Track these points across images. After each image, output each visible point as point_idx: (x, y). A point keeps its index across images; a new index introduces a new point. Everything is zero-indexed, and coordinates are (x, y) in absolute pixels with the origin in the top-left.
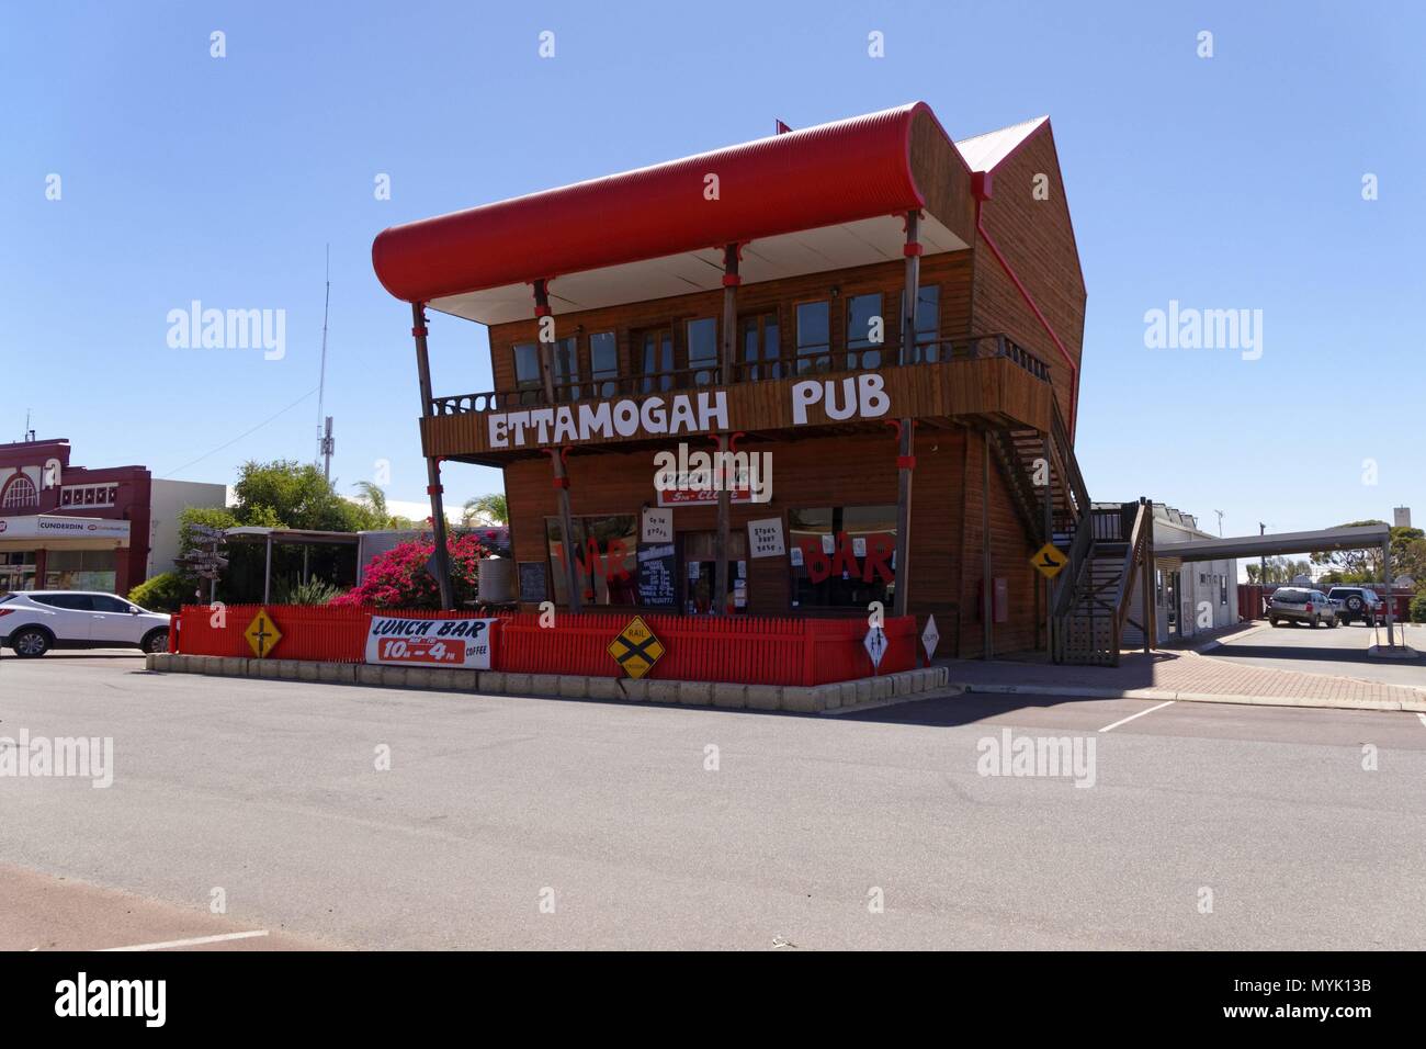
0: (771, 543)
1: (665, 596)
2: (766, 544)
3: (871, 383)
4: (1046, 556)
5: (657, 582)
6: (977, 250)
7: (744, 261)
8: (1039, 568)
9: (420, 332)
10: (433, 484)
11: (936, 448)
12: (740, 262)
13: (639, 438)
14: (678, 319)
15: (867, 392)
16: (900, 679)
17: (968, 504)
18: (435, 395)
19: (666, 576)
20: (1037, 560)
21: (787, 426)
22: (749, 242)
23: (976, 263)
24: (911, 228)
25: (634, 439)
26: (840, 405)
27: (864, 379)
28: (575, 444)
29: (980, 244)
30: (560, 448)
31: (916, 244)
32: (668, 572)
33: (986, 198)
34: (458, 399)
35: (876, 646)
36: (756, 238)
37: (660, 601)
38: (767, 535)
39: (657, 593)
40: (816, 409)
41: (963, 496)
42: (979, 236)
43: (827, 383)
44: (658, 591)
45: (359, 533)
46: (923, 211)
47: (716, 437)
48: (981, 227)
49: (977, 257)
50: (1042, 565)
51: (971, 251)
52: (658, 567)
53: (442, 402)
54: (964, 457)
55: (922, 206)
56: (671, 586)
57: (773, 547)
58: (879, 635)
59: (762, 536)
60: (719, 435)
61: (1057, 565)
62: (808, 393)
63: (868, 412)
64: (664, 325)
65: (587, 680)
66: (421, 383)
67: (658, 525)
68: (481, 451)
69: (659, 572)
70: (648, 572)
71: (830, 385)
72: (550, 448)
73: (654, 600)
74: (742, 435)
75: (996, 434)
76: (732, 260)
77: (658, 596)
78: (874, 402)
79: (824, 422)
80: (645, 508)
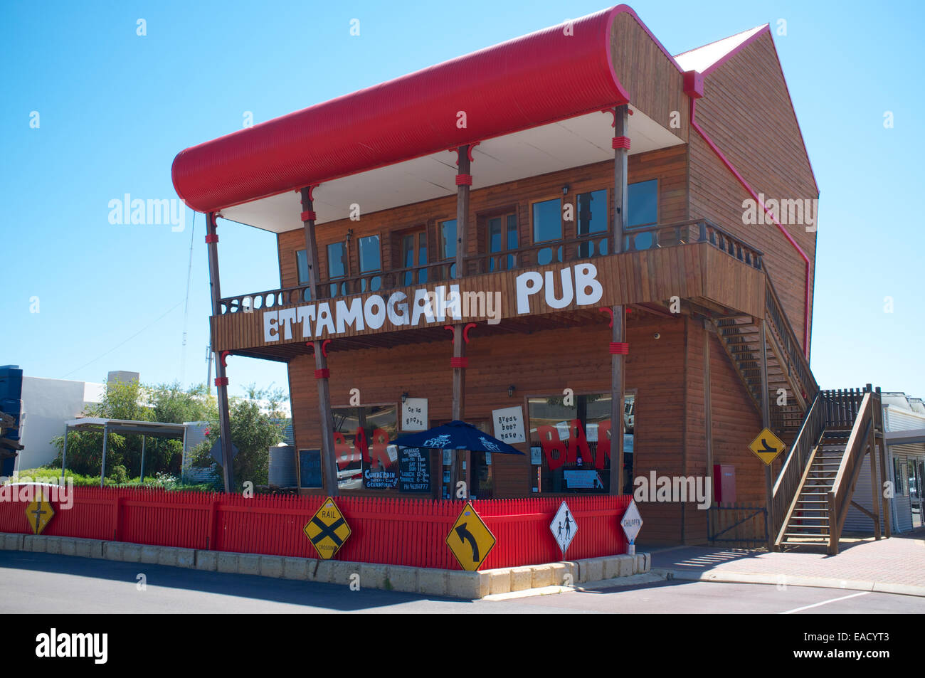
0: (512, 431)
1: (421, 482)
2: (509, 431)
3: (586, 272)
4: (764, 442)
5: (414, 469)
6: (691, 145)
7: (474, 161)
8: (757, 453)
9: (212, 239)
10: (220, 376)
11: (659, 336)
12: (471, 163)
13: (386, 330)
14: (432, 221)
15: (583, 281)
16: (587, 565)
17: (689, 391)
18: (223, 296)
19: (422, 463)
20: (756, 446)
21: (512, 316)
22: (479, 144)
23: (691, 158)
24: (619, 124)
25: (380, 332)
26: (559, 295)
27: (579, 268)
28: (333, 337)
29: (695, 140)
30: (321, 341)
31: (624, 138)
32: (424, 460)
33: (699, 96)
34: (241, 298)
35: (564, 531)
36: (484, 139)
37: (417, 487)
38: (510, 423)
39: (415, 480)
40: (537, 299)
41: (685, 383)
42: (693, 131)
43: (546, 273)
44: (415, 478)
45: (184, 424)
46: (630, 107)
47: (451, 328)
48: (694, 123)
49: (691, 151)
50: (759, 451)
51: (686, 146)
52: (415, 455)
53: (228, 302)
54: (686, 345)
55: (628, 101)
56: (426, 473)
57: (515, 436)
58: (567, 520)
59: (505, 424)
60: (453, 326)
61: (775, 450)
62: (530, 284)
63: (584, 300)
64: (420, 228)
65: (283, 560)
66: (211, 284)
67: (415, 414)
68: (258, 346)
69: (416, 458)
70: (407, 460)
71: (549, 275)
72: (312, 341)
73: (412, 486)
74: (474, 325)
75: (716, 322)
76: (465, 162)
77: (415, 482)
78: (589, 290)
79: (544, 311)
80: (403, 398)
